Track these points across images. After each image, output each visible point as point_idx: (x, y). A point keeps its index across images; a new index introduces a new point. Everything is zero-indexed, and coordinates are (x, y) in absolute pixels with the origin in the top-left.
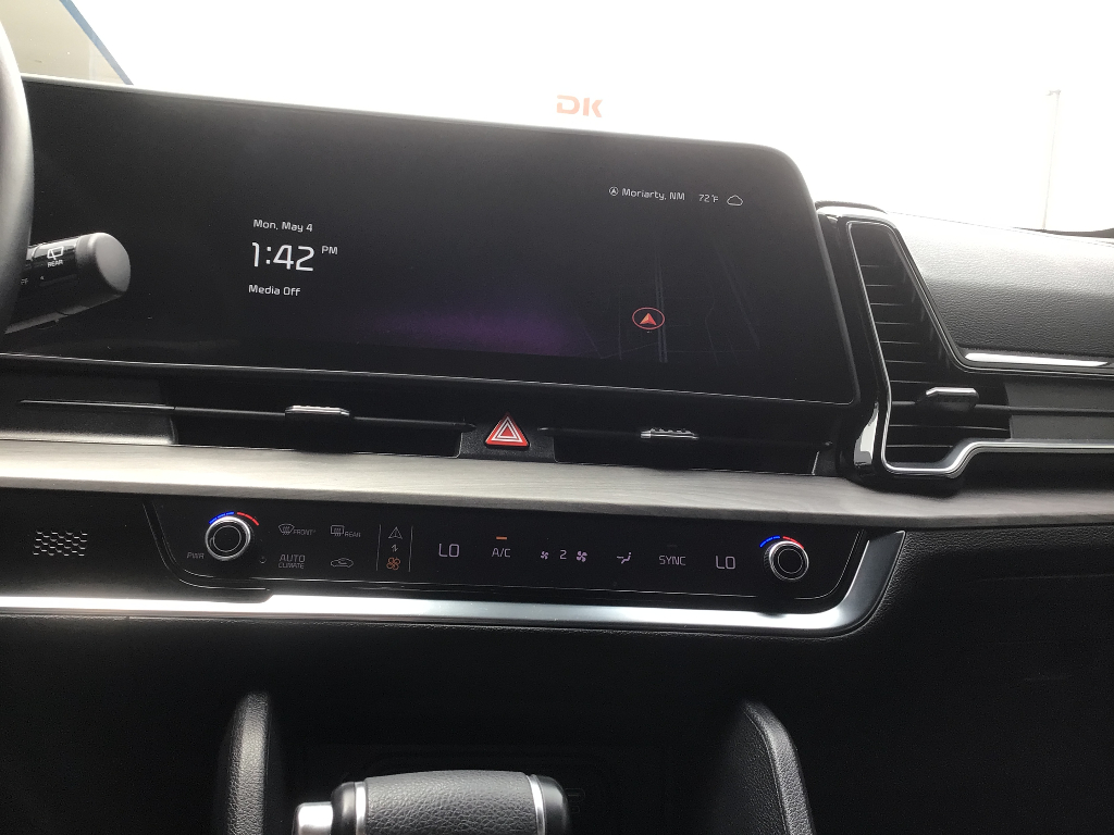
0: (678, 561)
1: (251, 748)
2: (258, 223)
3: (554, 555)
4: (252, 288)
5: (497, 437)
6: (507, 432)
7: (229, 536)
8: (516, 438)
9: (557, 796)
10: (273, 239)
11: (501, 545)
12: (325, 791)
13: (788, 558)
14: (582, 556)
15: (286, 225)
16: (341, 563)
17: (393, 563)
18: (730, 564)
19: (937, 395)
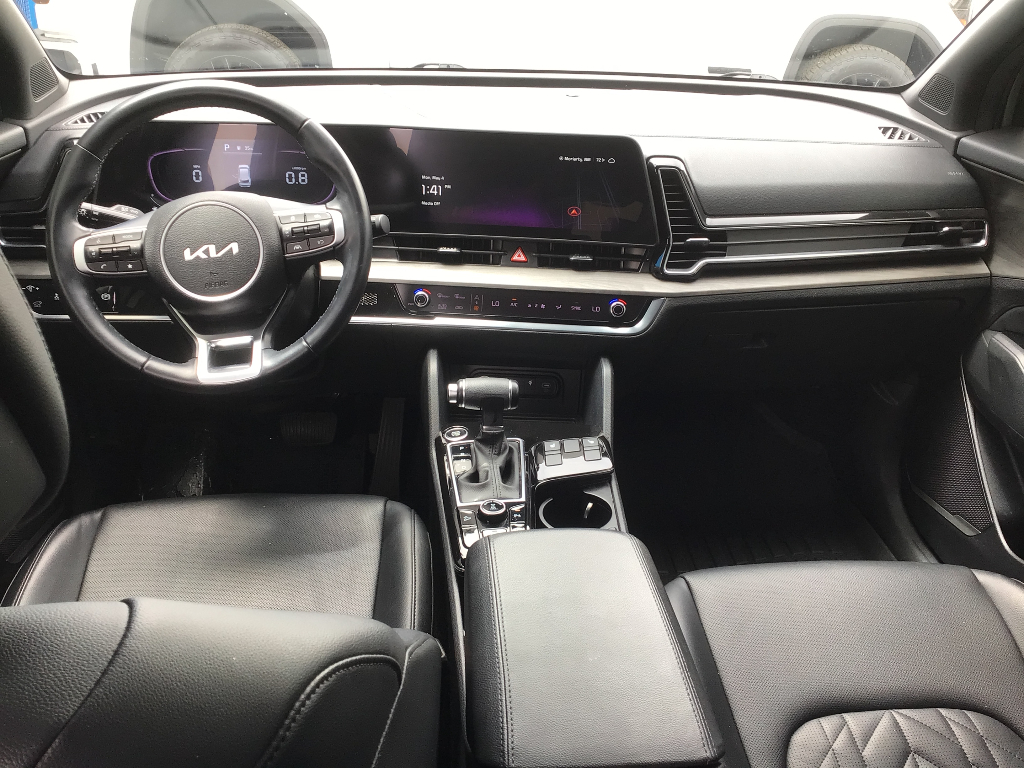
0: (578, 308)
1: (433, 366)
2: (423, 177)
3: (533, 306)
4: (423, 203)
5: (515, 258)
6: (519, 256)
7: (422, 299)
8: (523, 258)
9: (516, 385)
10: (429, 183)
11: (514, 302)
12: (455, 380)
13: (618, 309)
14: (543, 306)
15: (434, 177)
16: (459, 307)
17: (476, 308)
18: (598, 309)
19: (692, 242)
